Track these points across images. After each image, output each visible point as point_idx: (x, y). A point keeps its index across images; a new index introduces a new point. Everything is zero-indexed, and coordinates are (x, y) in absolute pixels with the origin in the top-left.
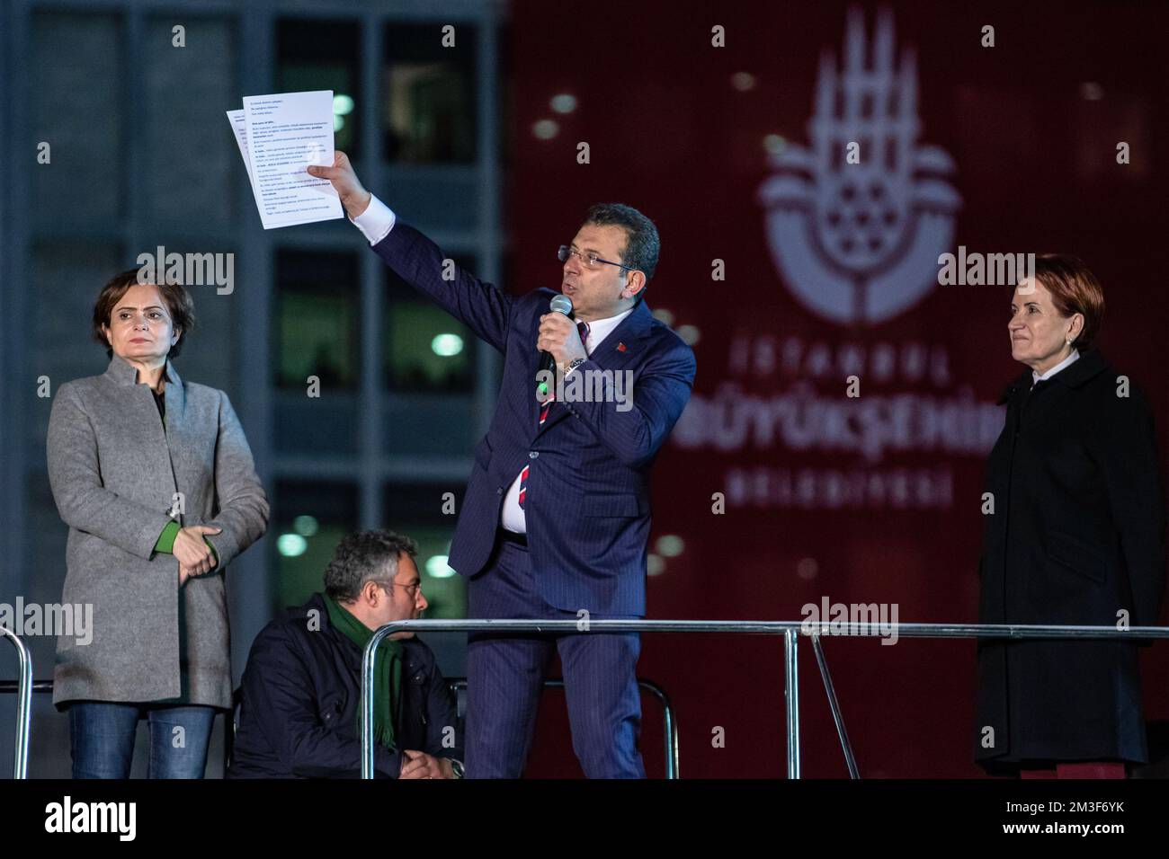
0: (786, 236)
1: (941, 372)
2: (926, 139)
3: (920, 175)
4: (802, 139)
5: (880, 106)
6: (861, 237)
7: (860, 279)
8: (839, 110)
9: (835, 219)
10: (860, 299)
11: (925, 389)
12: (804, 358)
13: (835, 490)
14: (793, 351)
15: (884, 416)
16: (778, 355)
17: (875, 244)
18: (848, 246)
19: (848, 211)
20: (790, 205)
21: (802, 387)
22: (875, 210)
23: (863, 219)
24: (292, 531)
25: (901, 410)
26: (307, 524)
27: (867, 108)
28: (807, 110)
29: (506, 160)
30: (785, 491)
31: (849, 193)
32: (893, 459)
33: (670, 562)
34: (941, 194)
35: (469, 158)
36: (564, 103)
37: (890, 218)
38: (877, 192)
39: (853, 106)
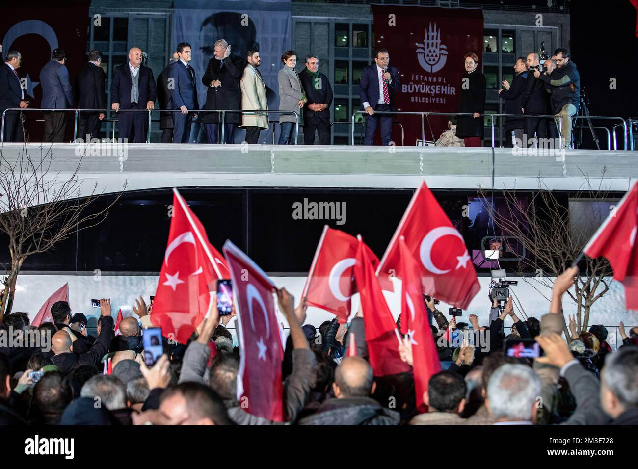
0: (420, 58)
1: (444, 81)
2: (442, 43)
3: (441, 49)
4: (422, 43)
5: (435, 38)
6: (432, 59)
7: (432, 66)
8: (428, 38)
10: (432, 69)
11: (442, 84)
12: (423, 78)
13: (427, 100)
15: (435, 88)
16: (419, 78)
17: (434, 60)
19: (430, 54)
20: (421, 53)
21: (423, 83)
22: (434, 54)
23: (432, 56)
25: (438, 88)
27: (433, 38)
28: (423, 38)
30: (420, 100)
31: (430, 52)
32: (436, 95)
34: (446, 52)
36: (382, 38)
37: (436, 56)
38: (434, 52)
39: (430, 37)
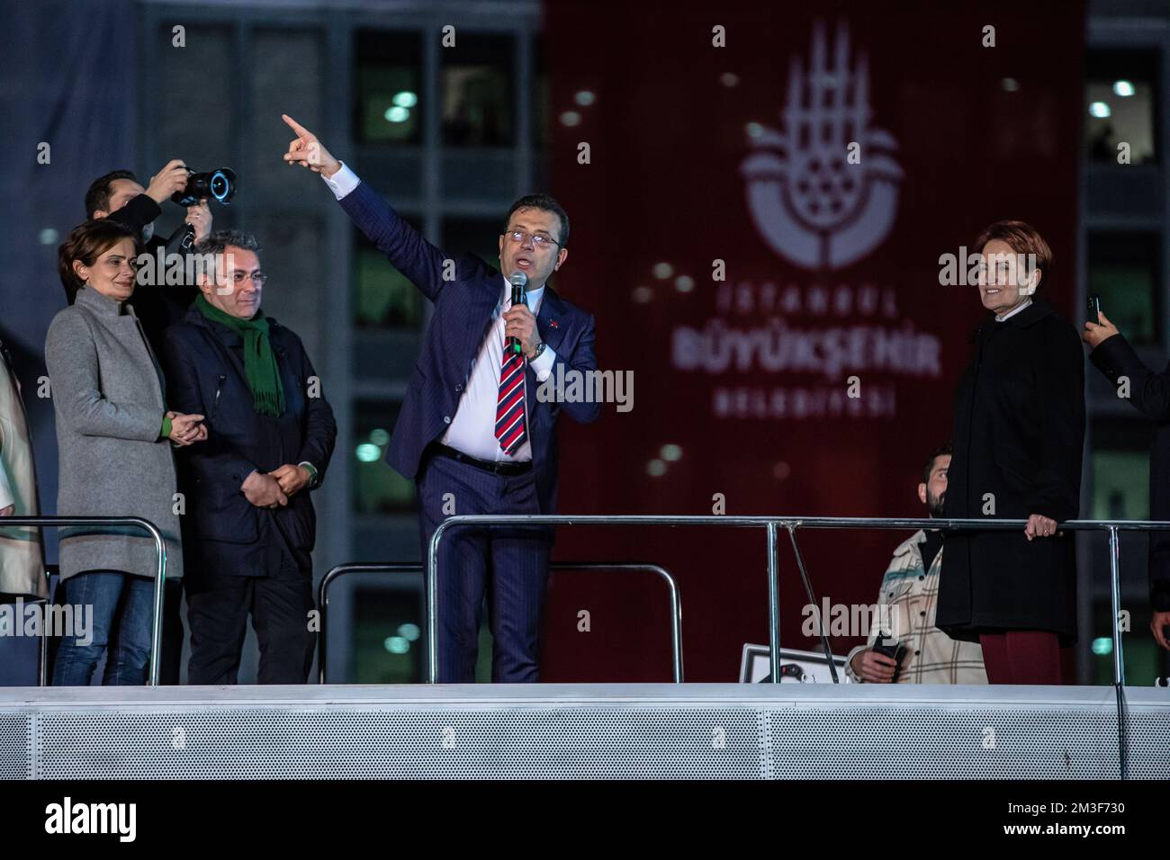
1: (890, 307)
2: (875, 123)
3: (871, 151)
4: (777, 125)
5: (840, 98)
6: (825, 200)
7: (825, 234)
8: (806, 103)
9: (804, 187)
10: (825, 249)
11: (877, 321)
12: (779, 297)
13: (801, 404)
14: (769, 292)
15: (844, 344)
16: (756, 297)
17: (836, 206)
18: (815, 208)
19: (814, 181)
20: (766, 177)
21: (776, 322)
22: (837, 180)
23: (826, 187)
24: (368, 441)
25: (857, 339)
26: (381, 436)
27: (829, 99)
28: (781, 101)
29: (537, 145)
30: (760, 407)
31: (815, 166)
33: (672, 466)
34: (888, 166)
35: (509, 142)
36: (585, 98)
38: (837, 165)
39: (818, 98)
